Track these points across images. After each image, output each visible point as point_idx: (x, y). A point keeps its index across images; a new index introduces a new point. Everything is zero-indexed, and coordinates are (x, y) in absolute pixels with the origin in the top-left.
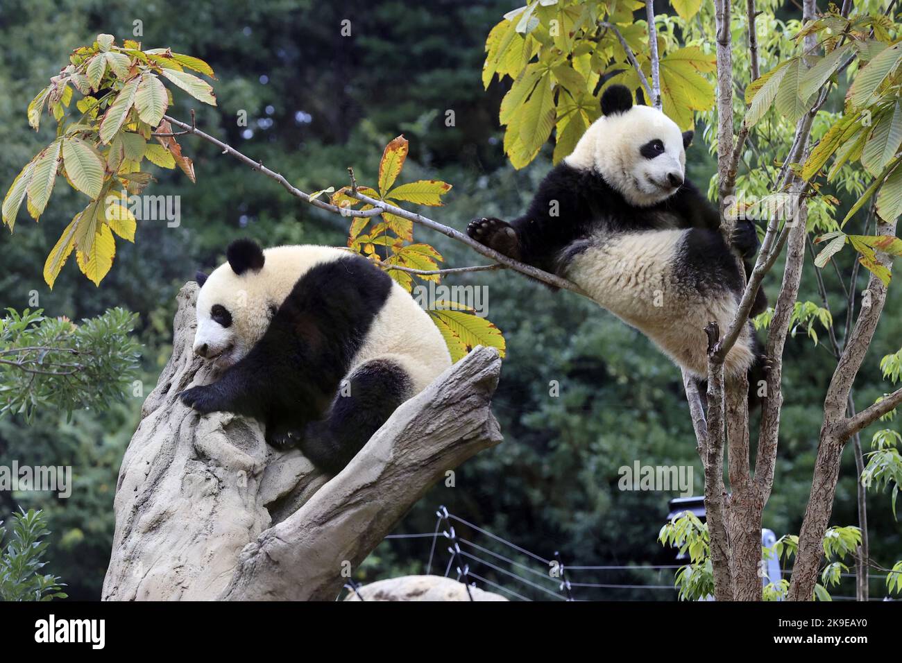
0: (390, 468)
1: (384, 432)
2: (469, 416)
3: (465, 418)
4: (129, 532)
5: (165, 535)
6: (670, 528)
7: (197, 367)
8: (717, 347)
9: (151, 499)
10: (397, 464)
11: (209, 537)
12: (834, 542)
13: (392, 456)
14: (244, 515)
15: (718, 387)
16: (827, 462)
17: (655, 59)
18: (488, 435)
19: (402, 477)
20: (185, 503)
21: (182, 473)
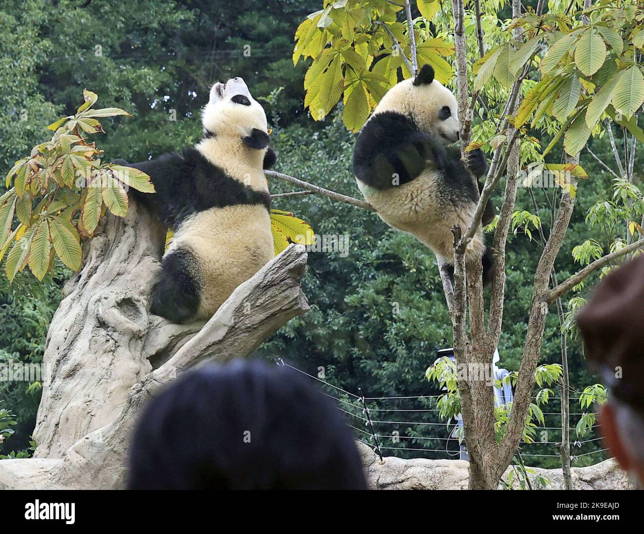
0: (232, 330)
1: (227, 305)
2: (286, 293)
3: (283, 294)
4: (54, 378)
5: (78, 380)
6: (433, 369)
7: (99, 263)
8: (460, 242)
9: (68, 355)
10: (236, 327)
11: (109, 381)
12: (544, 374)
13: (233, 321)
14: (133, 365)
15: (462, 270)
16: (537, 320)
17: (413, 45)
18: (299, 306)
19: (239, 337)
20: (92, 357)
21: (90, 336)
